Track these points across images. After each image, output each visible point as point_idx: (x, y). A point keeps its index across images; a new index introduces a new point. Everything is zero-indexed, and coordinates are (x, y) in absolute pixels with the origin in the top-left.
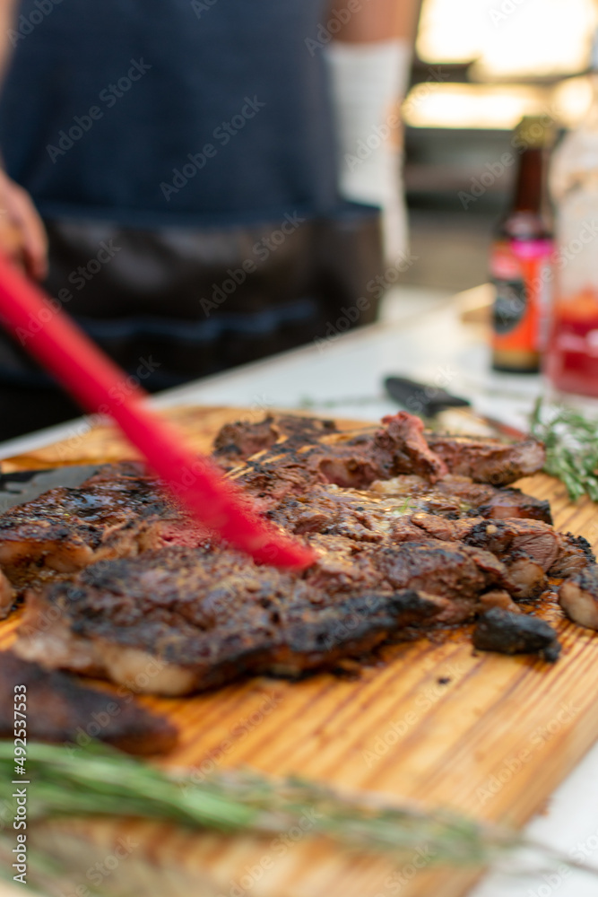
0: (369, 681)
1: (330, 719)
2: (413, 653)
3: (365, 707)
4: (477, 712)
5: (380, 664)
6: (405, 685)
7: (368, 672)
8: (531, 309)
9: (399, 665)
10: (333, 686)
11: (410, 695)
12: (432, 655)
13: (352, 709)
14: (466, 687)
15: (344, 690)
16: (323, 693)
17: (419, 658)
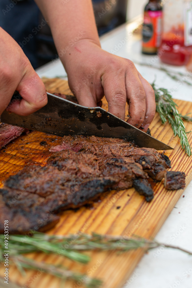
0: (96, 209)
1: (82, 227)
2: (110, 196)
3: (94, 220)
4: (128, 221)
5: (99, 201)
6: (106, 210)
7: (95, 204)
8: (155, 34)
9: (105, 201)
10: (85, 211)
11: (108, 214)
12: (115, 196)
13: (90, 221)
14: (125, 209)
15: (88, 213)
16: (81, 215)
17: (112, 197)
